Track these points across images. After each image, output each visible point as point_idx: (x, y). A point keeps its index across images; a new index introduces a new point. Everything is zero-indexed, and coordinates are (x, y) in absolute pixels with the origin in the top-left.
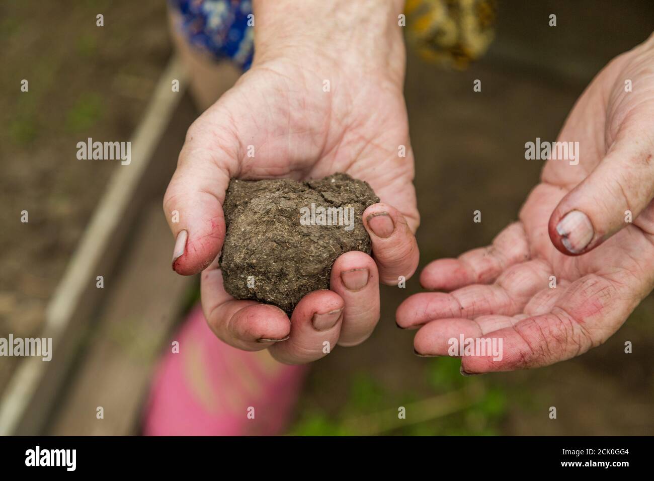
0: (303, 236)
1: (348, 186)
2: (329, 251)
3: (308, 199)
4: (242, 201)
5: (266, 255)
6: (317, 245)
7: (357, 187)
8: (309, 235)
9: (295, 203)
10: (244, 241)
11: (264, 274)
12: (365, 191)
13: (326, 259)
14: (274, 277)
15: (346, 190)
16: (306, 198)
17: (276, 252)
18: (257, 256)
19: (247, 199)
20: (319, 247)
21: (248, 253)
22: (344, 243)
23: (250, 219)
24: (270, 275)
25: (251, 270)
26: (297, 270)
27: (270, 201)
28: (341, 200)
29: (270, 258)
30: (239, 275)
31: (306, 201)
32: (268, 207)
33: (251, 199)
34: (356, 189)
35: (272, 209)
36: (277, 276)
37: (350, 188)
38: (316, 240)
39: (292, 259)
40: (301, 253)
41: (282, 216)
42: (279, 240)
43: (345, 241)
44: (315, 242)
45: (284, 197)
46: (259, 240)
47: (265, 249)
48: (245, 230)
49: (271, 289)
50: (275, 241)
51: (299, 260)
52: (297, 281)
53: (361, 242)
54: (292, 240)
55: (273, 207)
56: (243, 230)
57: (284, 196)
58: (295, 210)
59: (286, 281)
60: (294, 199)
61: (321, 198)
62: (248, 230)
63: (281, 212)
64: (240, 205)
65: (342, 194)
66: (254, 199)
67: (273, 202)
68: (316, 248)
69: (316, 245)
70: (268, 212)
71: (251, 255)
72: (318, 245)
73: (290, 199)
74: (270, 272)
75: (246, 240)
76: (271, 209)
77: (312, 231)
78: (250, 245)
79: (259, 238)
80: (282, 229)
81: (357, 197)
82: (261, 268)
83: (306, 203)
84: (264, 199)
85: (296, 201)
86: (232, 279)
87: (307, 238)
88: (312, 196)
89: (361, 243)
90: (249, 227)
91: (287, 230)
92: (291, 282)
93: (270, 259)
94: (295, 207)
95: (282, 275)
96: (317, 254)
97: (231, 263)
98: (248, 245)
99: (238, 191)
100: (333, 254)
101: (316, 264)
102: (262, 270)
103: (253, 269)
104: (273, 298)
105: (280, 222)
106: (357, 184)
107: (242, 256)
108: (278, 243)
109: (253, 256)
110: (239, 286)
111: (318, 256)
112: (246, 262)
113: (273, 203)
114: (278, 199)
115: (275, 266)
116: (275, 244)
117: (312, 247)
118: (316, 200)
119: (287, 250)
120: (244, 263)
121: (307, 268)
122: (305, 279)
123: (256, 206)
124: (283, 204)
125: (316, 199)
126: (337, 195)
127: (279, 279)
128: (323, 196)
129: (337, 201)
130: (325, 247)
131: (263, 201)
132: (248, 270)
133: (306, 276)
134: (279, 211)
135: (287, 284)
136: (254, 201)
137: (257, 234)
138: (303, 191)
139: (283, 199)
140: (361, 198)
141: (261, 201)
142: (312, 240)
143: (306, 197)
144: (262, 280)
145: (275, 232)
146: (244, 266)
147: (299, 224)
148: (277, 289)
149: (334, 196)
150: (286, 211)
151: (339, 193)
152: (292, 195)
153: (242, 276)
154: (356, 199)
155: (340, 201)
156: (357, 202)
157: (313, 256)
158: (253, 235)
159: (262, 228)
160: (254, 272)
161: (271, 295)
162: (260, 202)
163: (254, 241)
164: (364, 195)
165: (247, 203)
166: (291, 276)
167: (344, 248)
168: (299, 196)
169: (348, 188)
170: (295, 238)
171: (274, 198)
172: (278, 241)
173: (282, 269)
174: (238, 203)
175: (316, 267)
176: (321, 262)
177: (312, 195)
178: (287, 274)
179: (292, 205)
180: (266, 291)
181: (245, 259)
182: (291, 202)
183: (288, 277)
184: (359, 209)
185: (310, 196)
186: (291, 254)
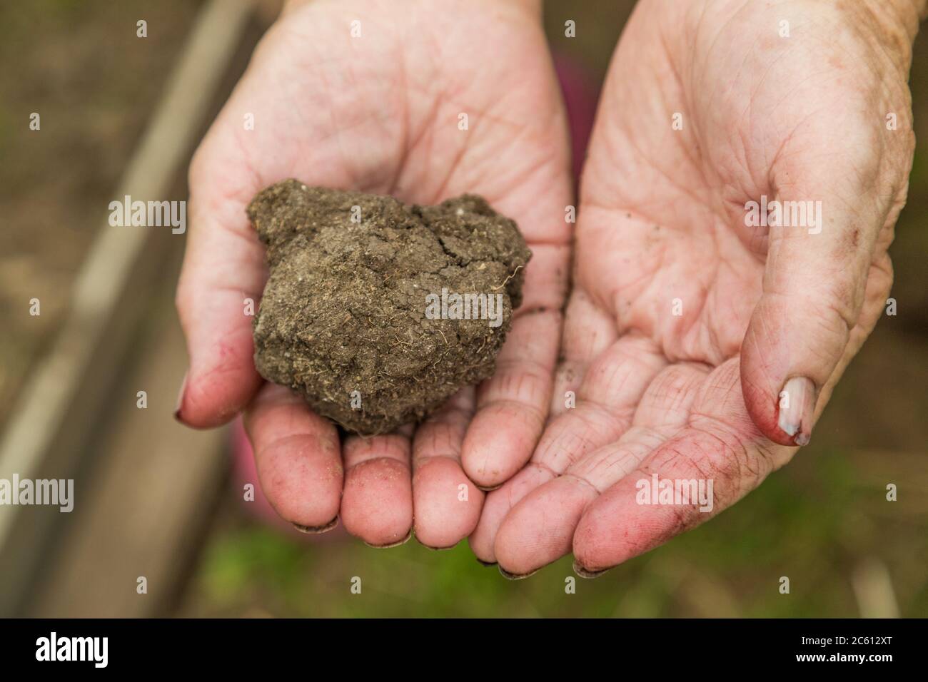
0: (398, 308)
1: (484, 230)
2: (437, 341)
3: (416, 245)
4: (306, 226)
5: (332, 331)
6: (419, 329)
7: (500, 232)
8: (408, 309)
9: (393, 248)
10: (298, 299)
11: (323, 359)
12: (511, 240)
13: (429, 354)
14: (339, 367)
15: (481, 237)
16: (413, 242)
17: (349, 330)
18: (317, 330)
19: (314, 224)
20: (421, 332)
21: (302, 320)
22: (464, 331)
23: (314, 263)
24: (333, 364)
25: (302, 348)
26: (379, 364)
27: (353, 238)
28: (472, 255)
29: (337, 337)
30: (281, 352)
31: (411, 247)
32: (348, 249)
33: (322, 225)
34: (498, 236)
35: (353, 254)
36: (344, 368)
37: (488, 234)
38: (418, 320)
39: (373, 346)
40: (390, 337)
41: (369, 268)
42: (356, 310)
43: (466, 327)
44: (415, 323)
45: (377, 236)
46: (324, 303)
47: (331, 321)
48: (303, 281)
49: (331, 385)
50: (350, 310)
51: (385, 349)
52: (376, 382)
53: (492, 332)
54: (378, 312)
55: (355, 250)
56: (300, 279)
57: (378, 233)
58: (392, 260)
59: (359, 378)
60: (392, 240)
61: (437, 246)
62: (308, 280)
63: (368, 260)
64: (301, 231)
65: (473, 243)
66: (326, 228)
67: (356, 240)
68: (415, 332)
69: (417, 327)
70: (345, 258)
71: (307, 325)
72: (421, 328)
73: (385, 240)
74: (333, 360)
75: (301, 297)
76: (351, 252)
77: (414, 302)
78: (308, 309)
79: (324, 298)
80: (364, 290)
81: (498, 251)
82: (320, 349)
83: (411, 251)
84: (343, 233)
85: (395, 244)
86: (270, 355)
87: (404, 313)
88: (425, 239)
89: (492, 335)
90: (311, 277)
91: (373, 293)
92: (367, 383)
93: (337, 340)
94: (392, 255)
95: (352, 367)
96: (417, 345)
97: (271, 332)
98: (305, 307)
99: (303, 206)
100: (443, 345)
101: (413, 360)
102: (321, 353)
103: (308, 347)
104: (332, 399)
105: (364, 277)
106: (500, 227)
107: (293, 323)
108: (354, 315)
109: (309, 328)
110: (280, 369)
111: (417, 348)
112: (297, 336)
113: (357, 243)
114: (366, 237)
115: (344, 352)
116: (349, 316)
117: (409, 332)
118: (430, 248)
119: (367, 328)
120: (293, 335)
121: (395, 366)
122: (389, 382)
123: (328, 241)
124: (374, 247)
125: (430, 245)
126: (465, 244)
127: (347, 371)
128: (441, 243)
129: (465, 256)
130: (431, 334)
131: (341, 235)
132: (298, 347)
133: (392, 377)
134: (365, 259)
135: (359, 382)
136: (326, 232)
137: (321, 291)
138: (409, 228)
139: (375, 237)
140: (505, 254)
141: (338, 236)
142: (412, 319)
143: (414, 240)
144: (319, 366)
145: (352, 293)
146: (293, 340)
147: (395, 287)
148: (341, 386)
149: (460, 247)
150: (377, 259)
151: (469, 241)
152: (392, 233)
153: (287, 355)
154: (495, 255)
155: (469, 255)
156: (497, 259)
157: (409, 347)
158: (315, 291)
159: (332, 282)
160: (308, 352)
161: (331, 393)
162: (335, 237)
163: (315, 302)
164: (509, 249)
165: (314, 231)
166: (367, 372)
167: (462, 338)
168: (402, 237)
169: (485, 233)
170: (385, 309)
171: (361, 233)
172: (355, 312)
173: (353, 359)
174: (299, 227)
175: (412, 366)
176: (421, 359)
177: (423, 237)
178: (362, 368)
179: (387, 250)
180: (321, 386)
181: (295, 329)
182: (386, 246)
183: (363, 373)
184: (497, 273)
185: (420, 239)
186: (373, 336)
